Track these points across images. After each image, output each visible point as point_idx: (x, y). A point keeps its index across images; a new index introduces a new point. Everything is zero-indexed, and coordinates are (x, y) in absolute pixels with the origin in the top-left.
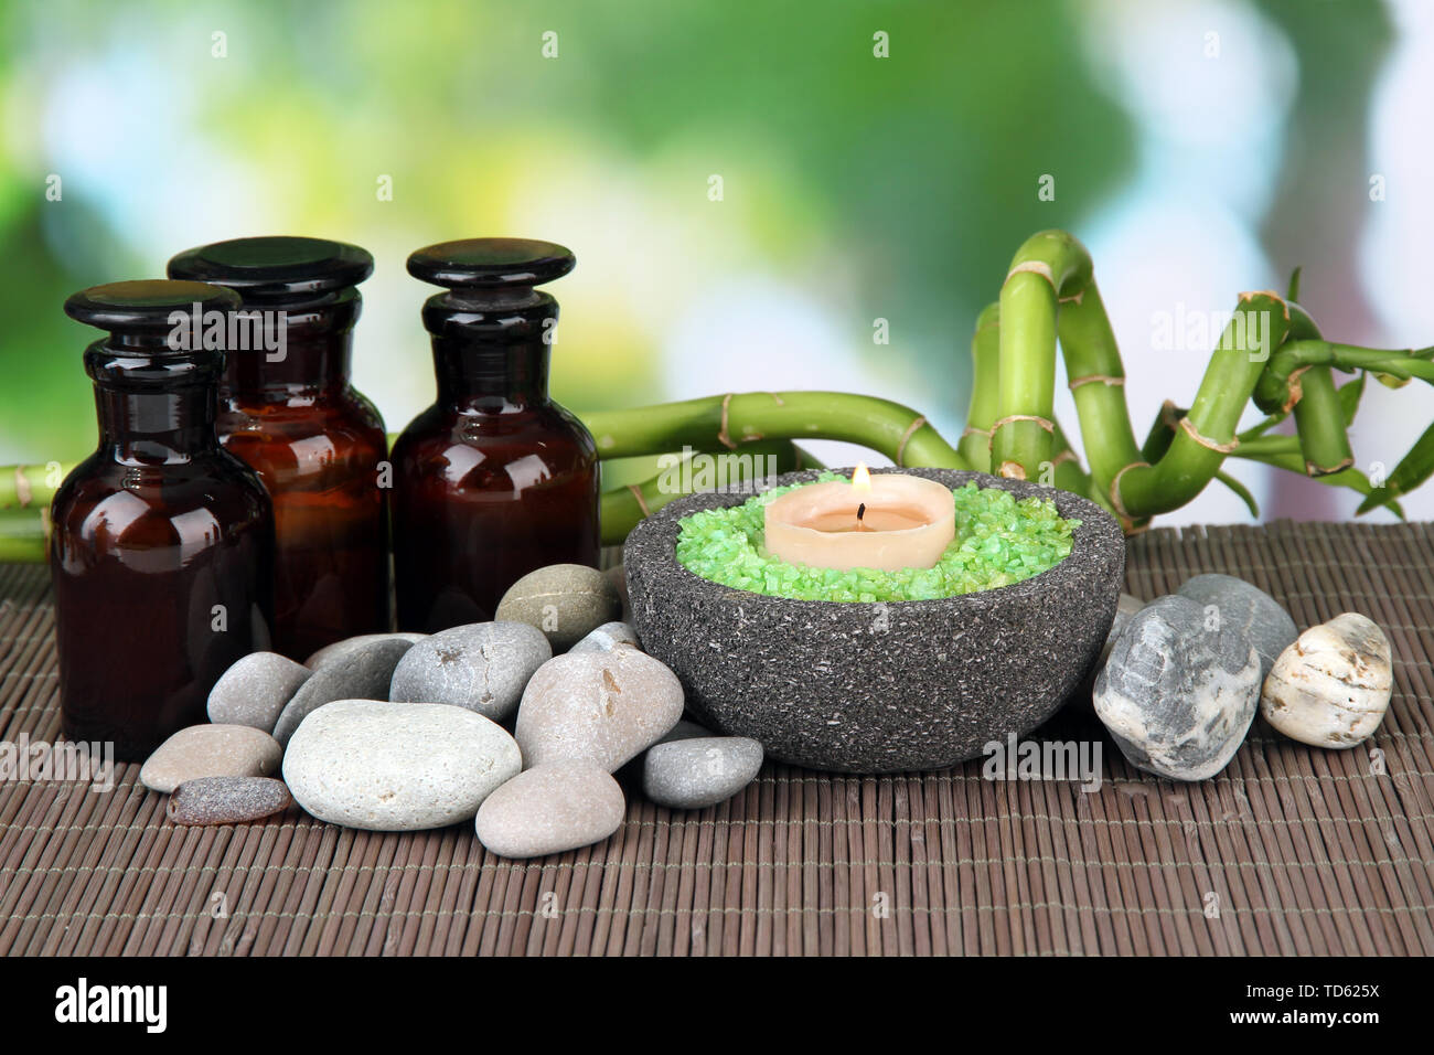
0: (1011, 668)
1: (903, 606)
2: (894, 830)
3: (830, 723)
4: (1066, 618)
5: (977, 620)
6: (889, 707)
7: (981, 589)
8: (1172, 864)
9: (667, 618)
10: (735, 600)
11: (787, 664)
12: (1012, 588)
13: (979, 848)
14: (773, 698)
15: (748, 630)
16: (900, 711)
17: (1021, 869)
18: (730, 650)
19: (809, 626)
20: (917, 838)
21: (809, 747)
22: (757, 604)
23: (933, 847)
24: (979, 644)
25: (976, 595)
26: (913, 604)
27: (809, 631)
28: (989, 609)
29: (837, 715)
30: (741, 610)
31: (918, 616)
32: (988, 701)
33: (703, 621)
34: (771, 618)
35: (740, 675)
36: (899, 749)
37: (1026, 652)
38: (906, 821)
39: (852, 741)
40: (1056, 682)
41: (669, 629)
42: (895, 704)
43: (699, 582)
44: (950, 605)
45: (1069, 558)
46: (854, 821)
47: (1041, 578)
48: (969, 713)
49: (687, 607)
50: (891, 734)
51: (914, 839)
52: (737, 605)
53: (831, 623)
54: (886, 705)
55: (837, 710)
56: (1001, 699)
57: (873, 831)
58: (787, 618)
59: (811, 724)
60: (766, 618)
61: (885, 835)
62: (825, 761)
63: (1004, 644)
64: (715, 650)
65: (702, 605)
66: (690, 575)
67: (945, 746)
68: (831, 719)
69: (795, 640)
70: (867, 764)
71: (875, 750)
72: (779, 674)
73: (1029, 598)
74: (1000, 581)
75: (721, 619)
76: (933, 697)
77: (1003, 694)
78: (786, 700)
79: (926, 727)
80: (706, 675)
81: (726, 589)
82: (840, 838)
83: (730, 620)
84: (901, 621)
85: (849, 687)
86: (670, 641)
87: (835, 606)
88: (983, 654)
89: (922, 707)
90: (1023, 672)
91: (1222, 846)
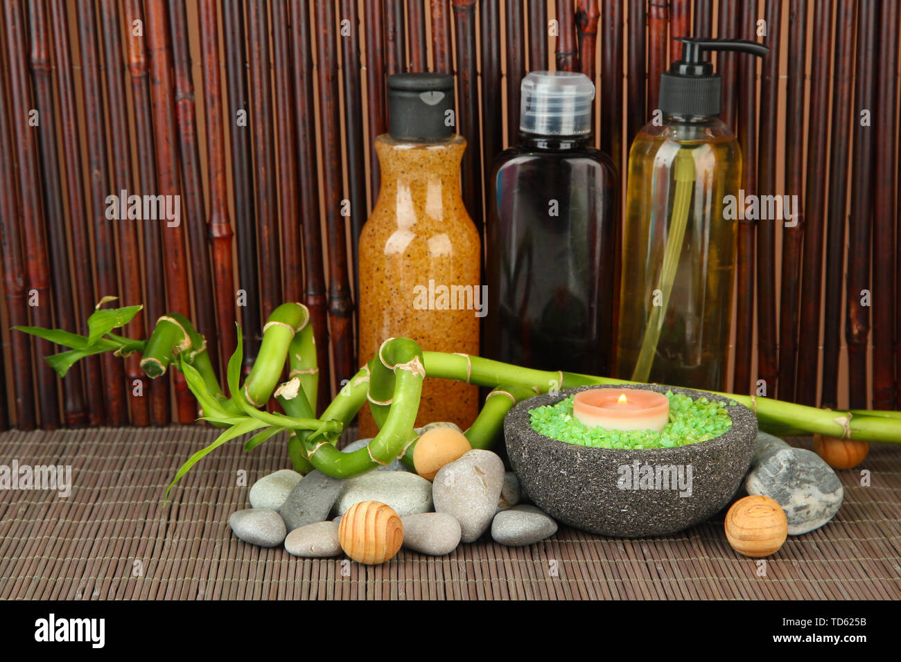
0: (712, 481)
1: (660, 451)
2: (647, 564)
3: (622, 511)
4: (738, 456)
5: (698, 457)
6: (654, 502)
7: (696, 442)
8: (792, 580)
9: (536, 459)
10: (575, 449)
11: (602, 481)
12: (711, 441)
13: (693, 573)
14: (594, 498)
15: (582, 464)
16: (659, 504)
17: (718, 583)
18: (572, 475)
19: (615, 461)
20: (660, 568)
21: (609, 523)
22: (586, 451)
23: (669, 572)
24: (698, 469)
25: (695, 445)
26: (665, 450)
27: (614, 464)
28: (703, 452)
29: (626, 506)
30: (579, 454)
31: (670, 456)
32: (701, 498)
33: (557, 460)
34: (594, 457)
35: (576, 487)
36: (655, 524)
37: (719, 473)
38: (651, 560)
39: (632, 520)
40: (731, 489)
41: (536, 465)
42: (656, 500)
43: (551, 441)
44: (683, 450)
45: (733, 427)
46: (625, 560)
47: (723, 436)
48: (691, 505)
49: (548, 453)
50: (652, 516)
51: (658, 568)
52: (576, 452)
53: (626, 459)
54: (651, 501)
55: (627, 504)
56: (706, 497)
57: (637, 565)
58: (603, 457)
59: (613, 511)
60: (592, 458)
61: (644, 567)
62: (615, 531)
63: (710, 469)
64: (563, 475)
65: (557, 452)
66: (545, 437)
67: (678, 522)
68: (623, 509)
69: (607, 468)
70: (637, 532)
71: (644, 524)
72: (598, 486)
73: (722, 446)
74: (705, 438)
75: (567, 458)
76: (675, 497)
77: (708, 494)
78: (600, 499)
79: (670, 512)
80: (557, 488)
81: (567, 444)
82: (621, 568)
83: (572, 459)
84: (661, 458)
85: (634, 492)
86: (537, 471)
87: (627, 452)
88: (700, 474)
89: (670, 502)
90: (718, 484)
91: (813, 572)
